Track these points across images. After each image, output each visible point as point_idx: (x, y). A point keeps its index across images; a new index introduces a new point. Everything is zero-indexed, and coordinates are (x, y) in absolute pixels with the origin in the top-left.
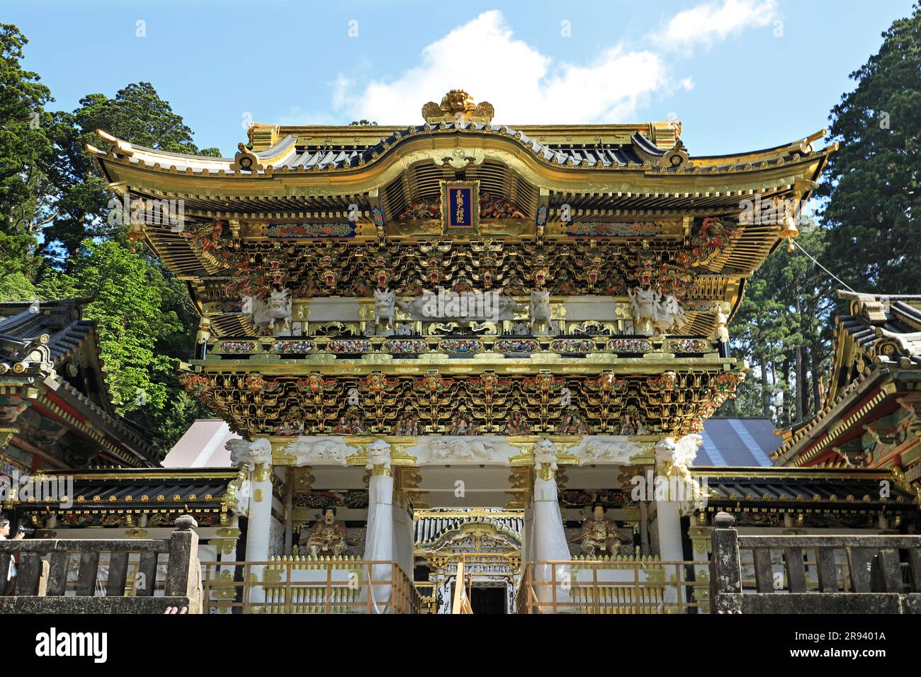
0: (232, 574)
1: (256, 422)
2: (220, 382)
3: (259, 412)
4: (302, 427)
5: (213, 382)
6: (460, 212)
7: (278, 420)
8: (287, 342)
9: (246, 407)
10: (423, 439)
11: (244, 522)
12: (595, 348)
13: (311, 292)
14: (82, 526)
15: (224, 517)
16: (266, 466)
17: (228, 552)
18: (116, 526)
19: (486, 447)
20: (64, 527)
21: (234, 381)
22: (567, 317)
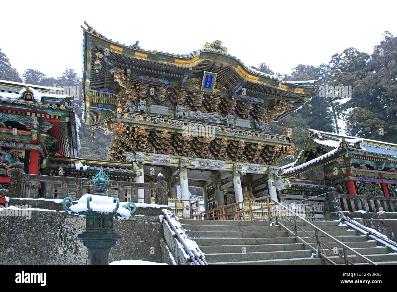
1: (137, 147)
2: (128, 129)
3: (140, 143)
4: (154, 150)
5: (125, 128)
6: (208, 84)
7: (144, 147)
8: (153, 118)
9: (135, 140)
10: (197, 159)
12: (255, 135)
13: (150, 103)
16: (143, 163)
19: (219, 164)
21: (134, 129)
22: (237, 125)
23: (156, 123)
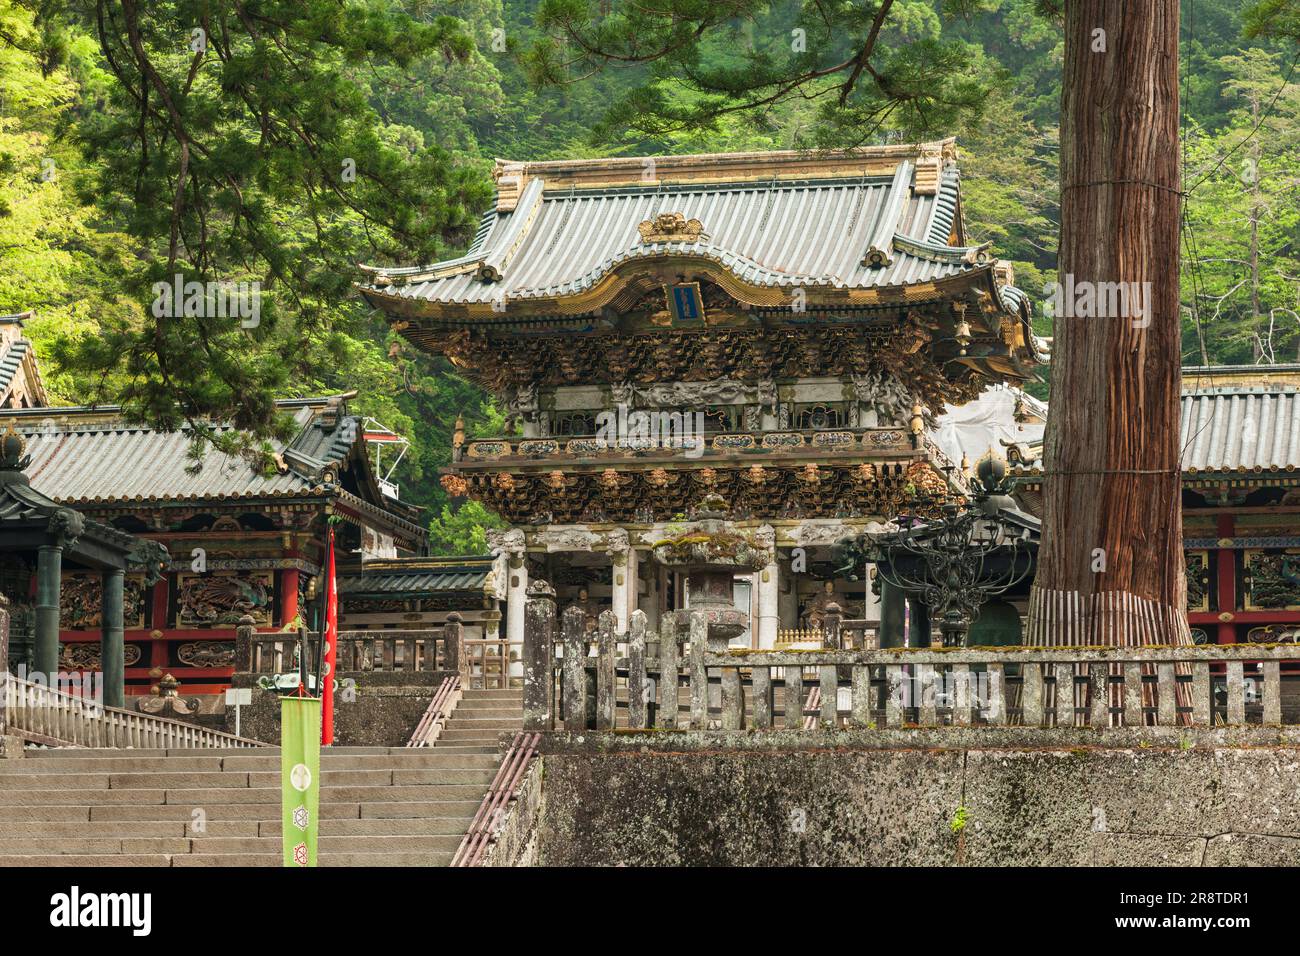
0: (496, 651)
1: (510, 514)
2: (476, 481)
3: (511, 506)
4: (551, 518)
5: (470, 482)
6: (686, 309)
7: (530, 510)
8: (532, 443)
10: (657, 526)
11: (504, 605)
13: (556, 381)
14: (366, 612)
15: (486, 603)
16: (520, 555)
17: (492, 632)
18: (394, 611)
20: (352, 612)
21: (488, 480)
22: (796, 399)
23: (536, 457)
